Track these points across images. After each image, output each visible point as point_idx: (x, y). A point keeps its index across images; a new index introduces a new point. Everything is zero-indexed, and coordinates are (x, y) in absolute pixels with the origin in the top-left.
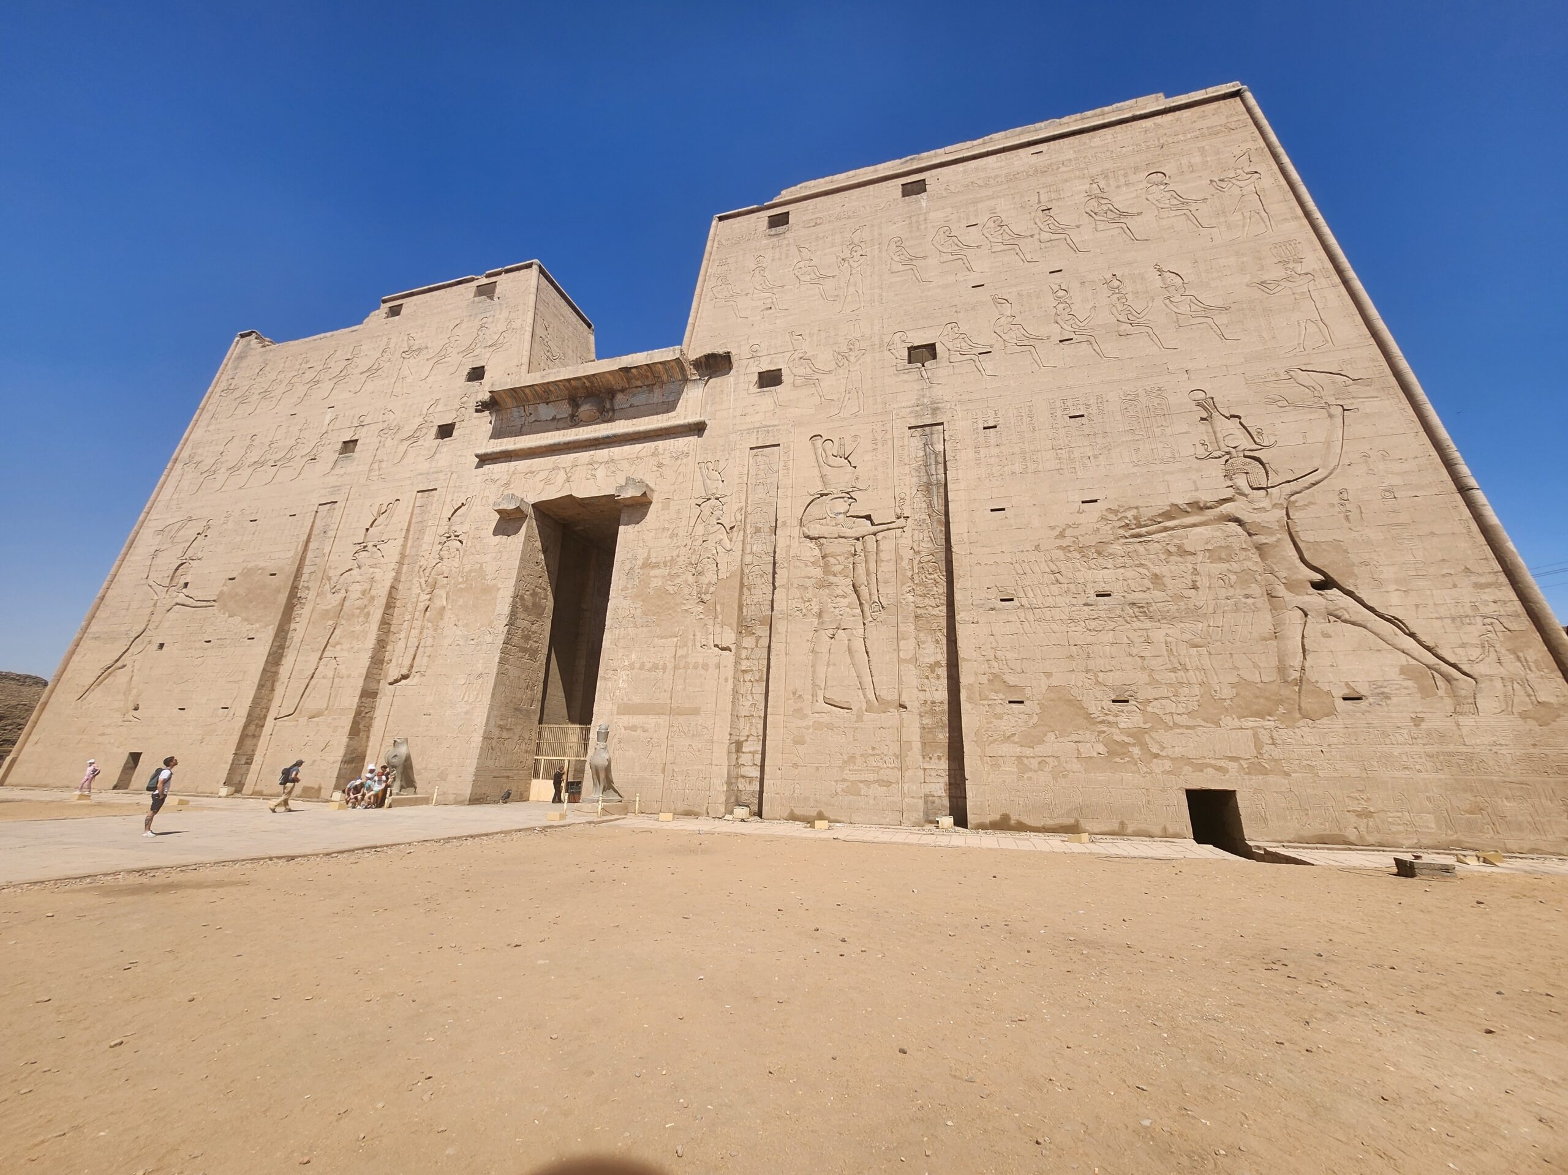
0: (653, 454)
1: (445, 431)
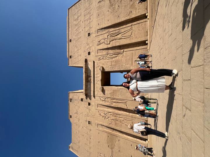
1: (89, 104)
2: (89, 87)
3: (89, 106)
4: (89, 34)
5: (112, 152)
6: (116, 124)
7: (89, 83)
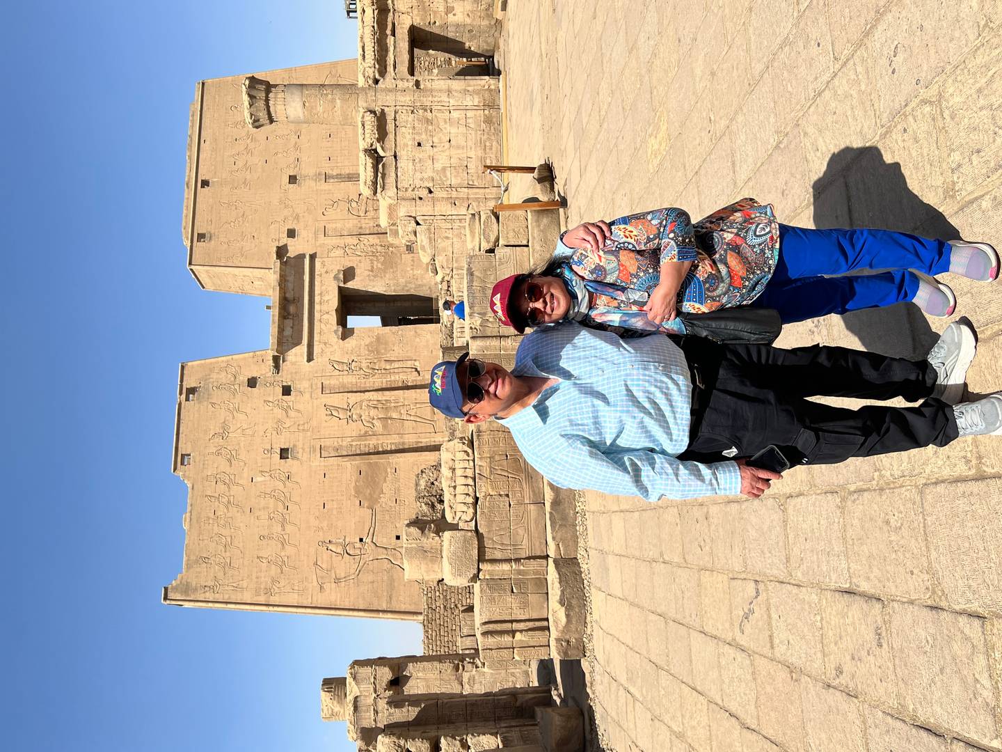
0: (321, 276)
1: (287, 391)
2: (288, 332)
3: (285, 397)
4: (293, 179)
5: (374, 514)
6: (385, 427)
7: (289, 322)
